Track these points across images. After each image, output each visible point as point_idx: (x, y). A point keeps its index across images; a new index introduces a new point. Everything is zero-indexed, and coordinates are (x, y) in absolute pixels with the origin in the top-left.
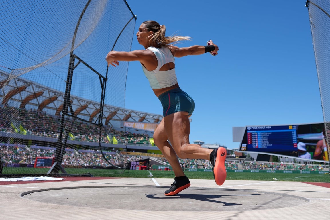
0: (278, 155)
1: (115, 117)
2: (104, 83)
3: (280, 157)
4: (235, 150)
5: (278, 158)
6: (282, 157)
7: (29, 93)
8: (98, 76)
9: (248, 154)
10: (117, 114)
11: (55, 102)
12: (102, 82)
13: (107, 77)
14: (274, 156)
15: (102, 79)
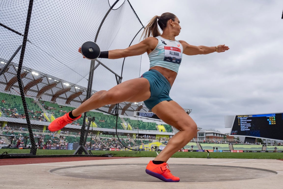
0: (262, 138)
1: (129, 108)
2: (119, 81)
3: (263, 139)
4: (227, 134)
5: (261, 140)
6: (265, 140)
7: (59, 89)
8: (114, 75)
9: (238, 138)
10: (131, 106)
11: (80, 96)
12: (118, 80)
13: (121, 76)
14: (258, 139)
15: (118, 78)
